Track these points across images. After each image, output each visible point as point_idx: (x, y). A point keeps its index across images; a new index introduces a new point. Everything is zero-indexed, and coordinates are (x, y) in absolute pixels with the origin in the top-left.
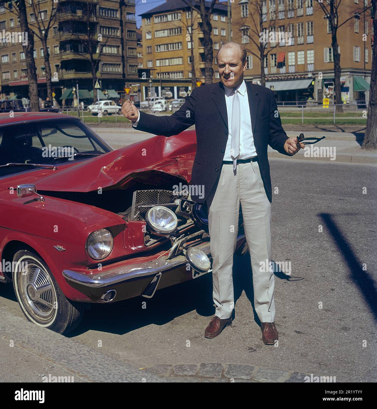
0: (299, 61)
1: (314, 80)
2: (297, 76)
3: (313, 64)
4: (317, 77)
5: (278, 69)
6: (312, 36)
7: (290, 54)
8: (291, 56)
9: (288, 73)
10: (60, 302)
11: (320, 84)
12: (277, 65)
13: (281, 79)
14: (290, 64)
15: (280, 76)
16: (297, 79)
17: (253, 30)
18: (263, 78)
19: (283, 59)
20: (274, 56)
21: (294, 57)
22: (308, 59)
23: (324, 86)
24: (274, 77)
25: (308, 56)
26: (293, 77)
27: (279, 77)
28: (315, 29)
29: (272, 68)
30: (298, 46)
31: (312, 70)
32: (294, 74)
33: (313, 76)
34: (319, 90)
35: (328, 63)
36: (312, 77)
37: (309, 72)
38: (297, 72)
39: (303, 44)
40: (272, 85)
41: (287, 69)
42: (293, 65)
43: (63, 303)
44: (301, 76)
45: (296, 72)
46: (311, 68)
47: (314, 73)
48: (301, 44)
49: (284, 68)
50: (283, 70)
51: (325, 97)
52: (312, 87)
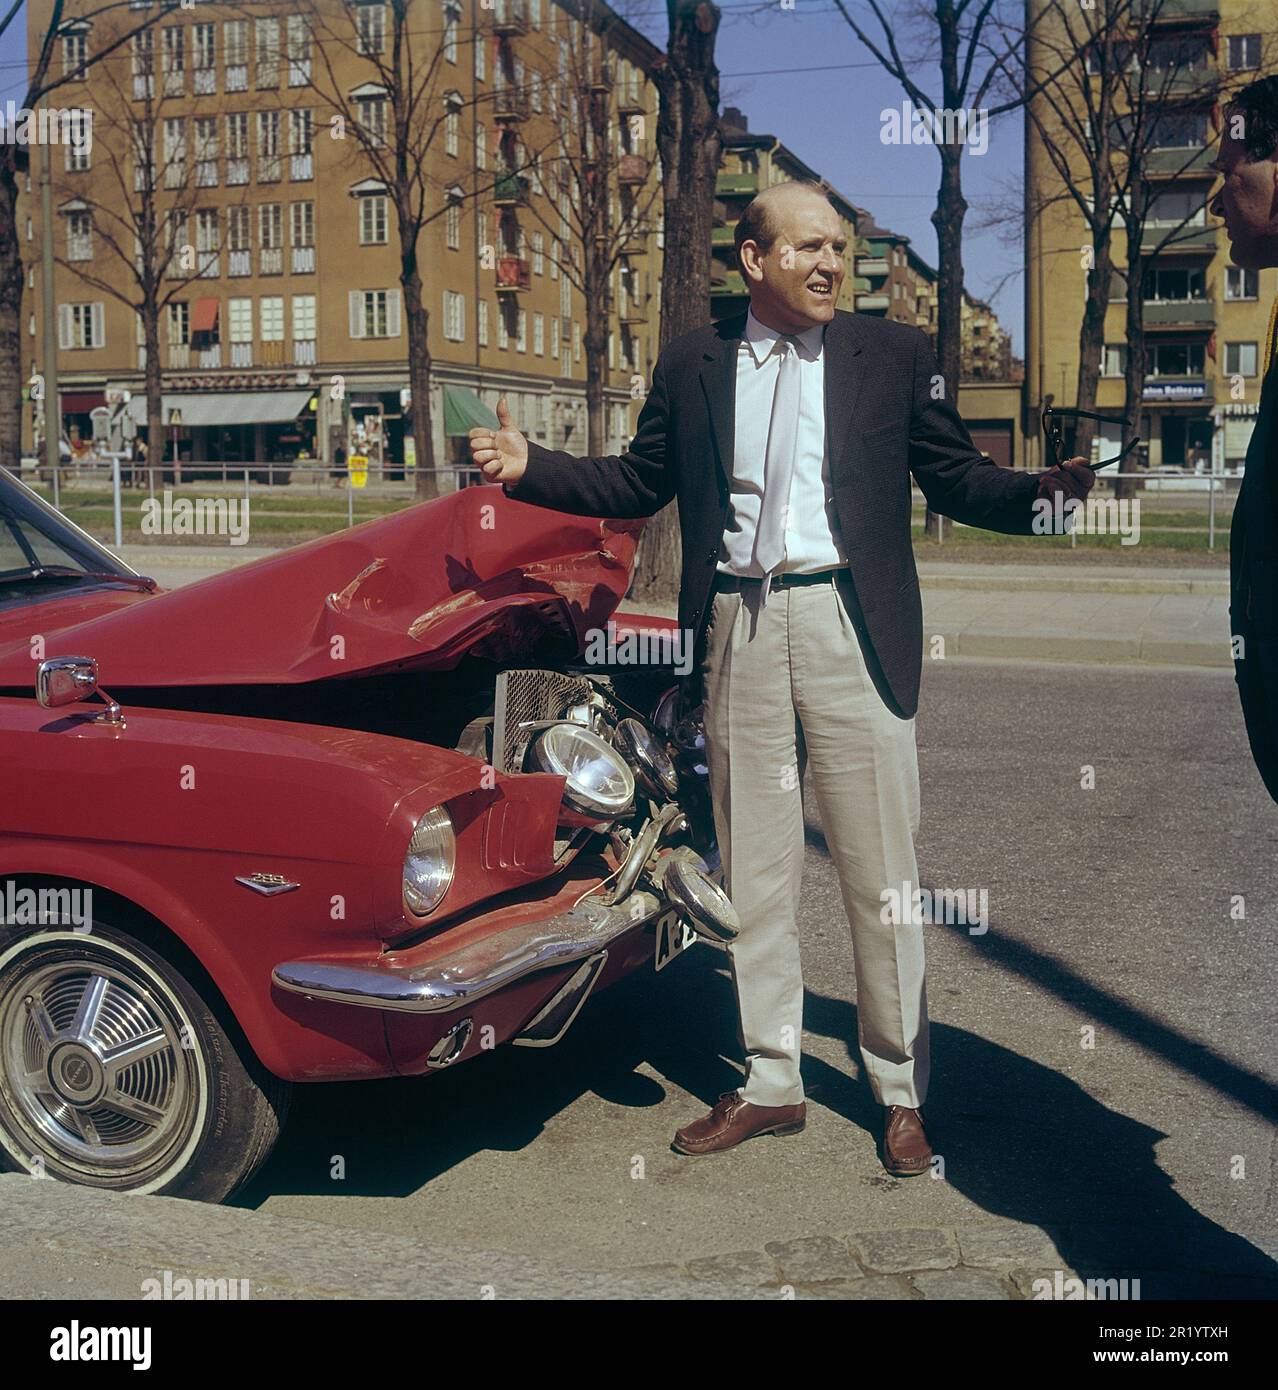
0: (267, 331)
1: (317, 393)
2: (261, 381)
3: (312, 343)
4: (325, 385)
5: (195, 353)
6: (311, 250)
7: (234, 304)
8: (239, 313)
9: (229, 369)
10: (224, 1092)
11: (338, 410)
12: (190, 339)
13: (205, 388)
14: (235, 338)
15: (201, 378)
16: (261, 389)
17: (120, 215)
18: (154, 380)
19: (212, 322)
20: (179, 308)
21: (248, 316)
22: (298, 324)
23: (351, 417)
24: (181, 379)
25: (298, 314)
26: (244, 382)
27: (198, 381)
28: (318, 227)
29: (172, 348)
30: (264, 280)
31: (308, 363)
32: (248, 373)
33: (312, 382)
34: (333, 428)
35: (363, 339)
36: (307, 385)
37: (299, 367)
38: (260, 367)
39: (279, 275)
40: (175, 406)
41: (226, 354)
42: (245, 343)
43: (236, 1094)
44: (272, 379)
45: (255, 368)
46: (305, 355)
47: (317, 371)
48: (271, 275)
49: (216, 349)
50: (211, 358)
51: (352, 450)
52: (311, 418)
